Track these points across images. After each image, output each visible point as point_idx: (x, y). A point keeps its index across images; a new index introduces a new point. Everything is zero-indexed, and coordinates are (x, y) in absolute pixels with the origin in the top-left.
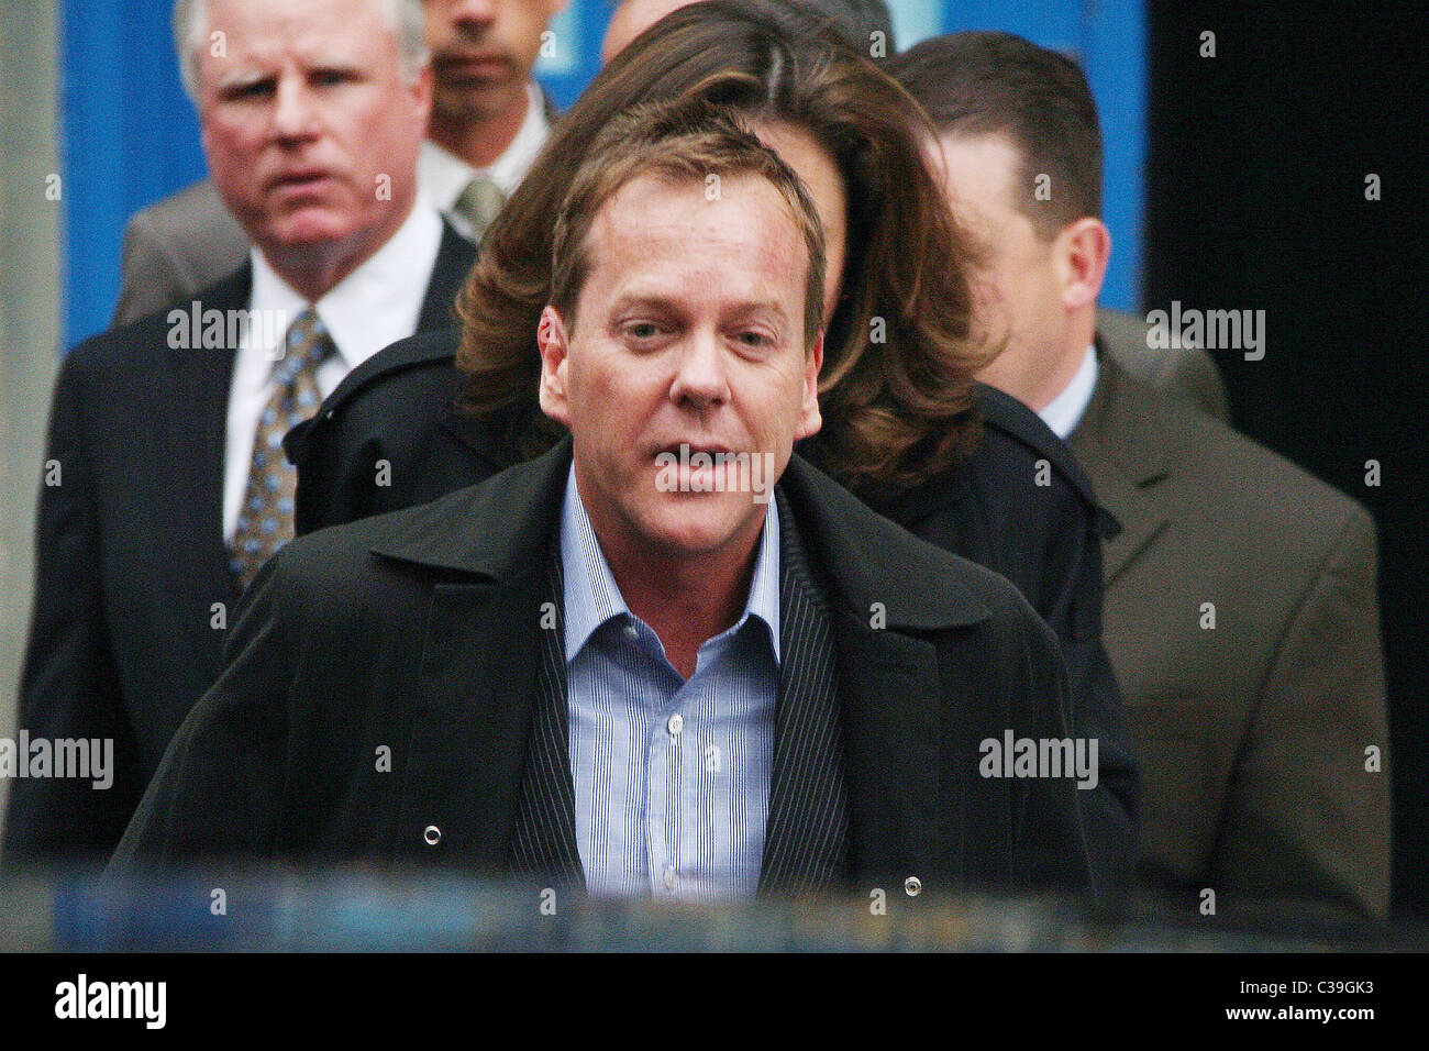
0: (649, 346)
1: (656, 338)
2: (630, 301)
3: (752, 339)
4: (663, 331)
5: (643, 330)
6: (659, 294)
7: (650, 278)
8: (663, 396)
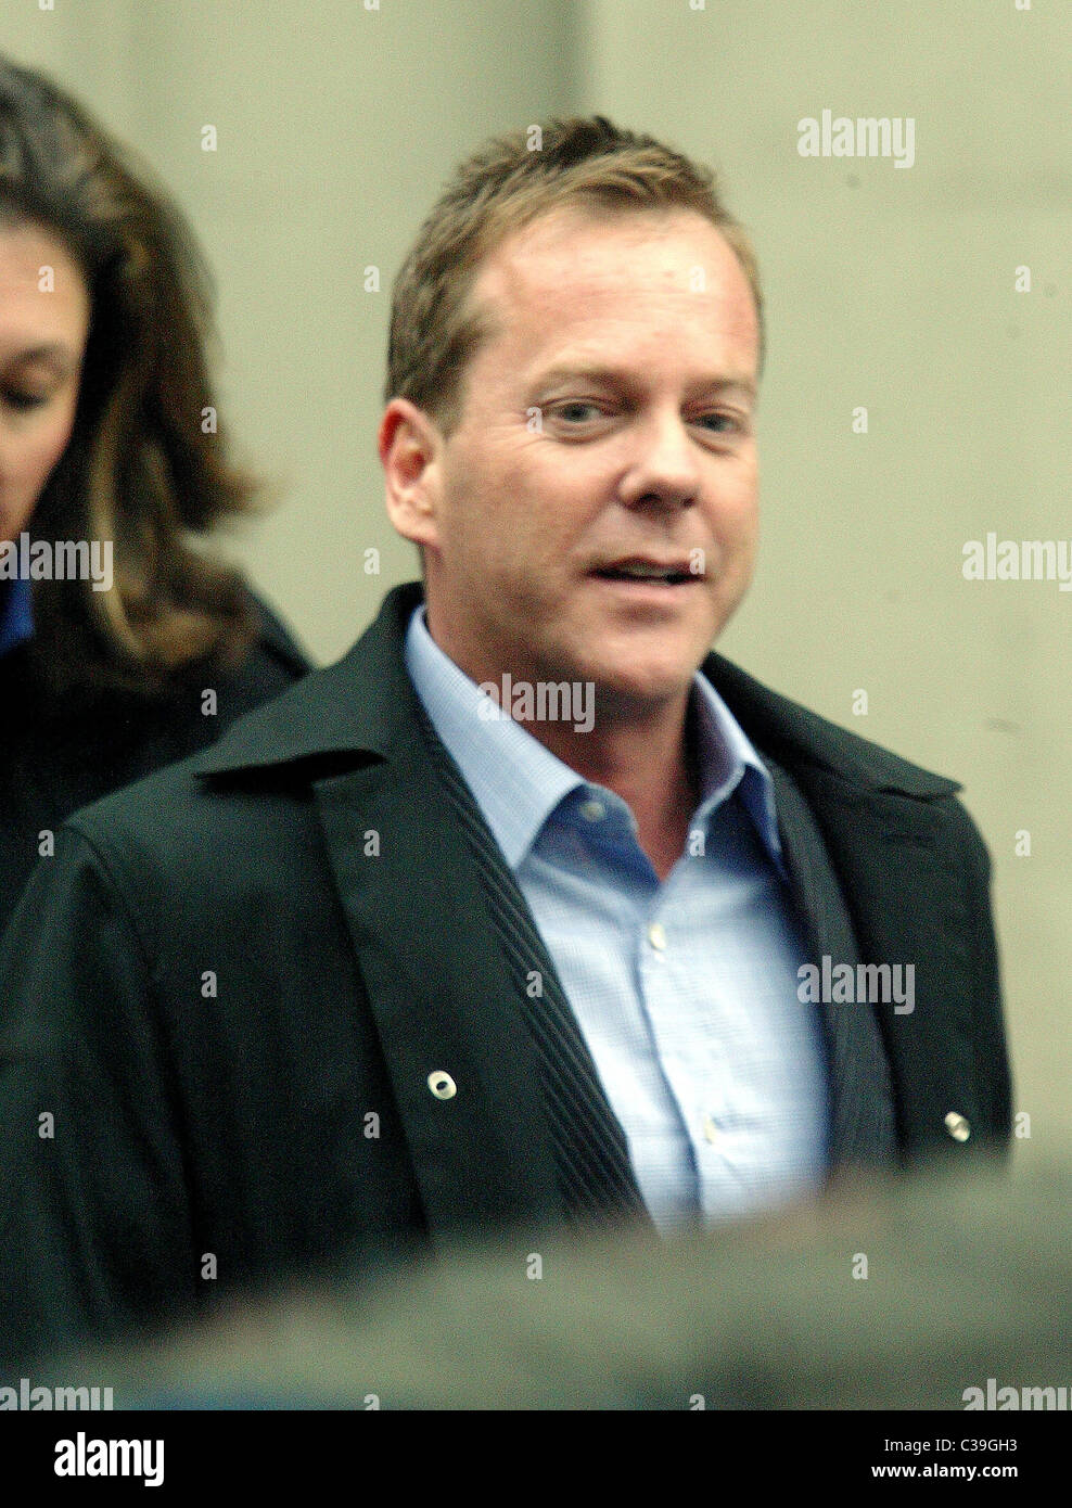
0: (590, 432)
1: (594, 421)
2: (561, 375)
3: (714, 422)
4: (607, 413)
5: (575, 412)
6: (608, 364)
7: (591, 344)
8: (611, 493)
